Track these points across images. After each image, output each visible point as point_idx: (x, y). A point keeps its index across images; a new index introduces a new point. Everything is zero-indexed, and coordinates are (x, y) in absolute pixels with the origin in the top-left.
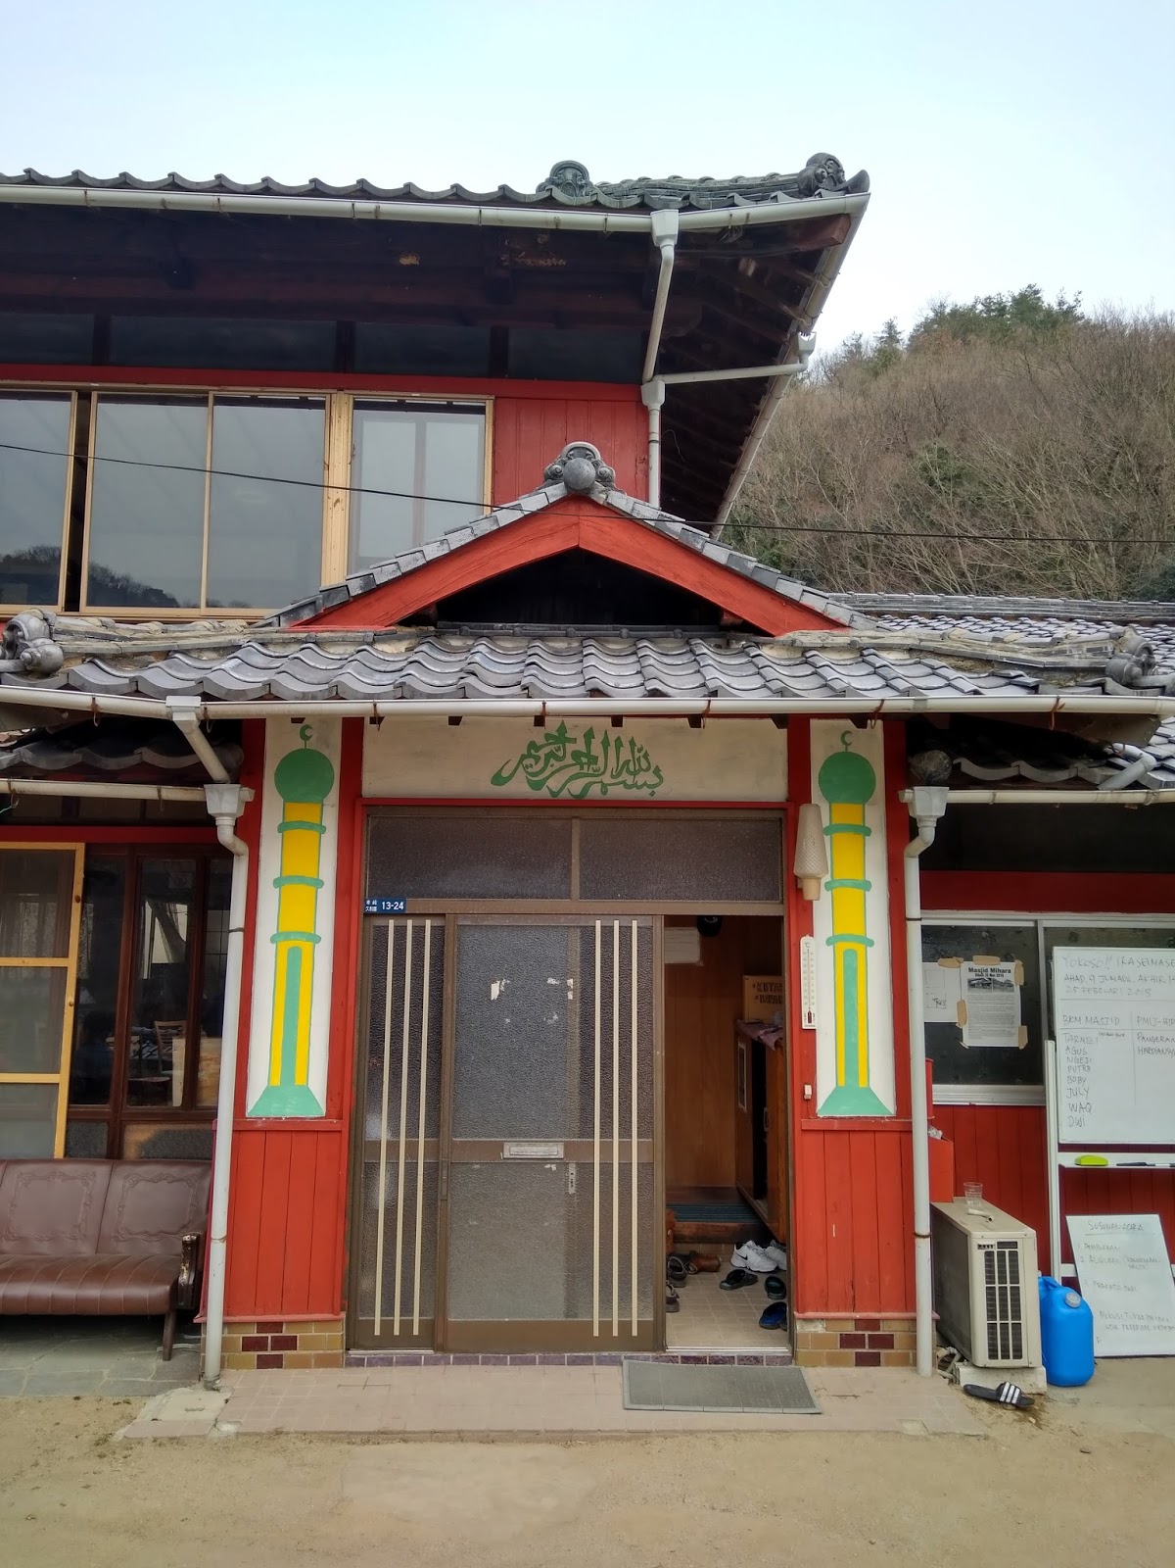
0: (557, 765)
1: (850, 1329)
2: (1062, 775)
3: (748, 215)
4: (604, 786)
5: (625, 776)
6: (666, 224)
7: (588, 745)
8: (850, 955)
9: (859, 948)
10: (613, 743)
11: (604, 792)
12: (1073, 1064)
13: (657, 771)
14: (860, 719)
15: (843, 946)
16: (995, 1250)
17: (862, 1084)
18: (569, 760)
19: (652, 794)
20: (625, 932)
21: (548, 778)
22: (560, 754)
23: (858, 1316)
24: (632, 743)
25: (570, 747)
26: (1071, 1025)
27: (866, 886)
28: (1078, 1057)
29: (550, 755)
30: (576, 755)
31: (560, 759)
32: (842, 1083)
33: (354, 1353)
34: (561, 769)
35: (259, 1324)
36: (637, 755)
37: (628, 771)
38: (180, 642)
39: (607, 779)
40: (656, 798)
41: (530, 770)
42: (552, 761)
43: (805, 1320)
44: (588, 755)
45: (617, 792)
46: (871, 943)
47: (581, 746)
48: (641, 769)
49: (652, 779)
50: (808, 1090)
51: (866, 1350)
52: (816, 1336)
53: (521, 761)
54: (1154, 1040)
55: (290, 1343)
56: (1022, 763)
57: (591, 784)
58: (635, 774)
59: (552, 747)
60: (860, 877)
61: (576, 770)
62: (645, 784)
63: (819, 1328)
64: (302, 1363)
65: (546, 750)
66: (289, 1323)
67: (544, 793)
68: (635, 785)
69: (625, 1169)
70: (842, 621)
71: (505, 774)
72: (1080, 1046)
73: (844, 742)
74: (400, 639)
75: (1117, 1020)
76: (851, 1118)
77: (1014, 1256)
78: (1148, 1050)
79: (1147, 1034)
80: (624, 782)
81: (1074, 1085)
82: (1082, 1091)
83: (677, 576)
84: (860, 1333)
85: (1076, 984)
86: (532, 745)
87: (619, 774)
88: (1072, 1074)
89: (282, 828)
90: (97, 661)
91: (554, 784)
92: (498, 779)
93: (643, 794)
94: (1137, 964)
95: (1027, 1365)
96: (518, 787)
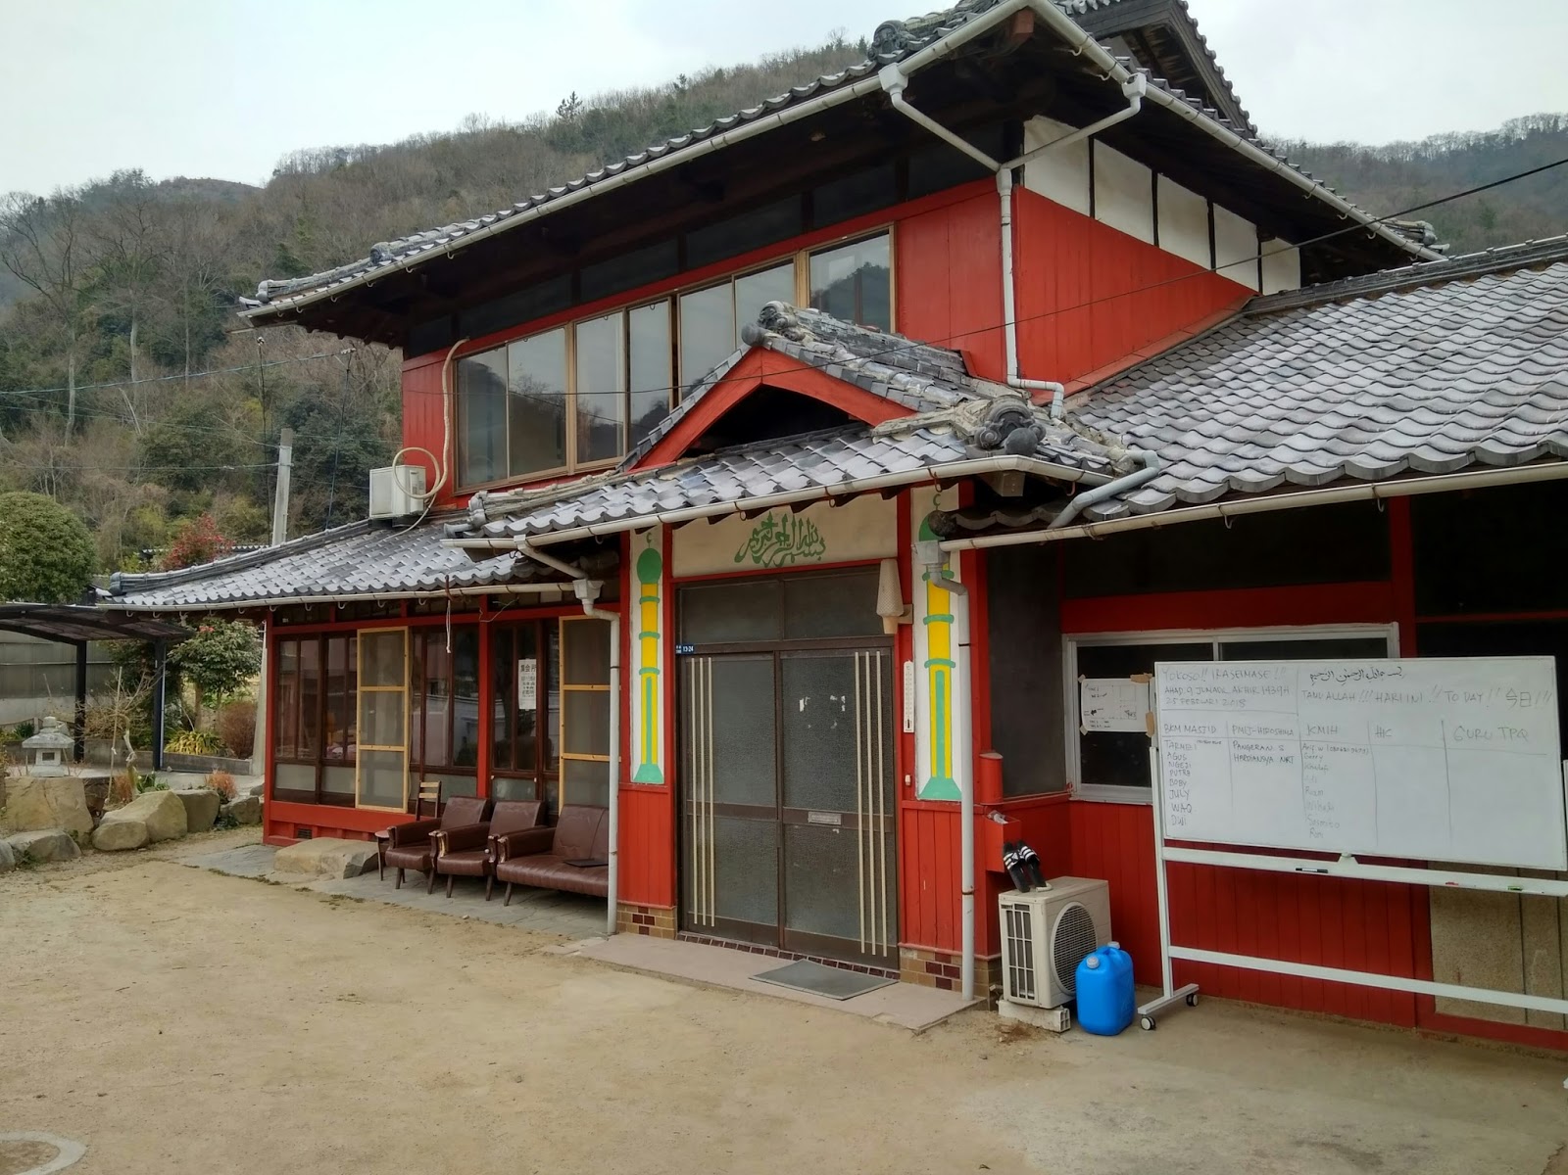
0: (768, 543)
1: (932, 959)
2: (1028, 519)
3: (946, 44)
4: (793, 556)
5: (805, 549)
6: (892, 79)
7: (784, 526)
8: (940, 675)
9: (945, 668)
10: (797, 524)
11: (793, 560)
12: (1174, 769)
13: (822, 543)
14: (946, 482)
15: (935, 668)
16: (1014, 910)
17: (947, 776)
18: (774, 540)
19: (820, 558)
20: (873, 659)
21: (762, 554)
22: (769, 536)
23: (936, 950)
24: (808, 522)
25: (775, 530)
26: (1171, 733)
27: (951, 619)
28: (1180, 762)
29: (765, 537)
30: (778, 535)
31: (769, 539)
32: (934, 775)
33: (682, 933)
34: (770, 546)
35: (639, 907)
36: (811, 531)
37: (806, 544)
38: (560, 495)
39: (794, 551)
40: (822, 561)
41: (754, 549)
42: (765, 541)
43: (906, 948)
44: (784, 534)
45: (800, 560)
46: (953, 665)
47: (780, 529)
48: (813, 541)
49: (819, 548)
50: (908, 779)
51: (942, 976)
52: (912, 960)
53: (749, 545)
54: (1250, 748)
55: (651, 920)
56: (997, 512)
57: (787, 555)
58: (809, 545)
59: (765, 531)
60: (945, 613)
61: (777, 546)
62: (815, 552)
63: (914, 955)
64: (657, 934)
65: (762, 534)
66: (652, 908)
67: (761, 565)
68: (809, 554)
69: (876, 834)
70: (913, 408)
71: (741, 554)
72: (1180, 752)
73: (935, 504)
74: (682, 468)
75: (1214, 730)
76: (936, 801)
77: (1027, 916)
78: (1243, 757)
79: (1242, 743)
80: (803, 552)
81: (1176, 788)
82: (1184, 794)
83: (817, 393)
84: (938, 963)
85: (1176, 695)
86: (756, 532)
87: (801, 547)
88: (1174, 778)
89: (642, 601)
90: (510, 517)
91: (766, 558)
92: (738, 558)
93: (813, 560)
94: (1231, 676)
95: (1037, 1005)
96: (748, 563)
